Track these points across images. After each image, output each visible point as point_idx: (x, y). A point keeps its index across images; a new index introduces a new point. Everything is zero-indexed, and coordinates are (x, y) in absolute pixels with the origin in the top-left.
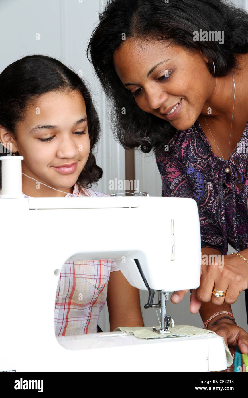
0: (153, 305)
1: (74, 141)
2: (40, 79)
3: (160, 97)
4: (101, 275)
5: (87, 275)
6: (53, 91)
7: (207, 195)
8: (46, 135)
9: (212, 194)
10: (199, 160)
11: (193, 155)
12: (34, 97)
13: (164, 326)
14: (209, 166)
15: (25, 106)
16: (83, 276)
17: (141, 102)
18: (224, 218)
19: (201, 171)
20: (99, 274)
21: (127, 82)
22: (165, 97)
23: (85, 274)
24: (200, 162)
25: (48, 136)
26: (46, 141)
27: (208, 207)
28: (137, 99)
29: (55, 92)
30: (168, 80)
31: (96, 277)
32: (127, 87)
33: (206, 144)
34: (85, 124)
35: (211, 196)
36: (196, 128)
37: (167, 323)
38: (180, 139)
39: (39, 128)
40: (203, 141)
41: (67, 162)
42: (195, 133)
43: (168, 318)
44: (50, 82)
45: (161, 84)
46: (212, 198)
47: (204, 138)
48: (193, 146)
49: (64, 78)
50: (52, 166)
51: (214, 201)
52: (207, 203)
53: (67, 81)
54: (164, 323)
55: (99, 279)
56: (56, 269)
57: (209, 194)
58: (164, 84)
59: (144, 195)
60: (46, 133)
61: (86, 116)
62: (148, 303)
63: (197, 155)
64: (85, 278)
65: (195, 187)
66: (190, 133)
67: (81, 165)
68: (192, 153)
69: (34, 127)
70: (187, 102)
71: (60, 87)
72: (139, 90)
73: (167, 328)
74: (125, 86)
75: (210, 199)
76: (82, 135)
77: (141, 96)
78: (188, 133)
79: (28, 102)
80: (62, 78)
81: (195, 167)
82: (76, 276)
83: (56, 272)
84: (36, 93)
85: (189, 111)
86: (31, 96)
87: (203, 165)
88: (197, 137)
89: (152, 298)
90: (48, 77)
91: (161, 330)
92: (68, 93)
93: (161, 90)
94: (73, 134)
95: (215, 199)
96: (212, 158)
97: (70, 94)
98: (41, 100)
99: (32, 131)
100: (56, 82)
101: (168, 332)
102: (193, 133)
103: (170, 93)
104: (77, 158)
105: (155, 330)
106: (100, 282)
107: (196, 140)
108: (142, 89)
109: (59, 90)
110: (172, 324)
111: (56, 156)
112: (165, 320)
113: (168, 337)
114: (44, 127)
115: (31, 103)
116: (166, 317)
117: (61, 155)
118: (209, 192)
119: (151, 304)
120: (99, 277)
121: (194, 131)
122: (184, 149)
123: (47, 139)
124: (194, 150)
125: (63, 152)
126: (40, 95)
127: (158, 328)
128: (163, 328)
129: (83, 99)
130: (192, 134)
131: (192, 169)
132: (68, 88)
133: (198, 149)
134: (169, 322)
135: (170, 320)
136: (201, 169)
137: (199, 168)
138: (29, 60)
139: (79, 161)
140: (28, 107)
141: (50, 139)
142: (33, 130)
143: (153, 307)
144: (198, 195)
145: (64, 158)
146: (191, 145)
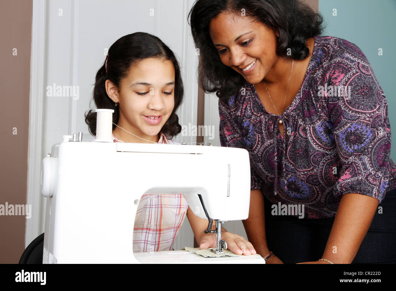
0: (212, 231)
1: (162, 98)
2: (144, 48)
3: (241, 57)
4: (180, 205)
5: (170, 205)
6: (152, 57)
7: (256, 143)
8: (142, 90)
9: (260, 143)
10: (253, 117)
11: (250, 113)
12: (137, 60)
13: (219, 248)
14: (260, 122)
15: (130, 66)
16: (167, 206)
17: (225, 59)
18: (276, 158)
19: (254, 125)
20: (179, 204)
21: (217, 43)
22: (245, 57)
23: (168, 204)
24: (253, 118)
25: (143, 92)
26: (141, 95)
27: (256, 151)
28: (221, 56)
29: (153, 59)
30: (248, 46)
31: (176, 207)
32: (216, 47)
33: (260, 105)
34: (172, 87)
35: (258, 144)
36: (253, 93)
37: (222, 245)
38: (242, 101)
39: (138, 84)
40: (258, 103)
41: (155, 113)
42: (252, 97)
43: (222, 242)
44: (151, 51)
45: (243, 48)
46: (259, 145)
47: (259, 101)
48: (250, 107)
49: (162, 50)
50: (143, 115)
51: (260, 149)
52: (255, 148)
53: (164, 53)
54: (219, 246)
55: (179, 208)
56: (135, 200)
57: (257, 143)
58: (245, 48)
59: (208, 145)
60: (142, 89)
61: (174, 81)
62: (208, 230)
63: (252, 113)
64: (168, 207)
65: (248, 136)
66: (248, 97)
67: (165, 119)
68: (249, 113)
69: (134, 82)
70: (260, 63)
71: (158, 55)
72: (225, 50)
73: (222, 250)
74: (215, 46)
75: (257, 146)
76: (169, 95)
77: (226, 54)
78: (247, 97)
79: (133, 63)
80: (161, 50)
81: (250, 121)
82: (163, 206)
83: (135, 202)
84: (139, 57)
85: (260, 70)
86: (136, 59)
87: (255, 121)
88: (253, 100)
89: (211, 225)
90: (150, 47)
91: (217, 251)
92: (163, 61)
93: (243, 52)
94: (162, 93)
95: (261, 147)
96: (264, 116)
97: (165, 62)
98: (142, 63)
99: (132, 85)
100: (156, 52)
101: (222, 253)
102: (251, 97)
103: (248, 55)
104: (163, 111)
105: (212, 251)
106: (180, 210)
107: (253, 102)
108: (227, 49)
109: (157, 58)
110: (225, 247)
111: (148, 107)
112: (220, 243)
113: (222, 257)
114: (142, 84)
115: (134, 65)
116: (221, 241)
117: (152, 107)
118: (257, 141)
119: (210, 230)
120: (179, 206)
121: (251, 96)
122: (244, 109)
123: (143, 93)
124: (251, 109)
125: (153, 105)
126: (142, 59)
127: (214, 249)
128: (218, 249)
129: (174, 68)
130: (249, 98)
131: (248, 122)
132: (164, 58)
133: (253, 109)
134: (223, 245)
135: (224, 244)
136: (254, 124)
137: (252, 122)
138: (138, 34)
139: (164, 114)
140: (132, 67)
141: (145, 94)
142: (134, 85)
143: (212, 232)
144: (250, 142)
145: (153, 110)
146: (248, 106)
